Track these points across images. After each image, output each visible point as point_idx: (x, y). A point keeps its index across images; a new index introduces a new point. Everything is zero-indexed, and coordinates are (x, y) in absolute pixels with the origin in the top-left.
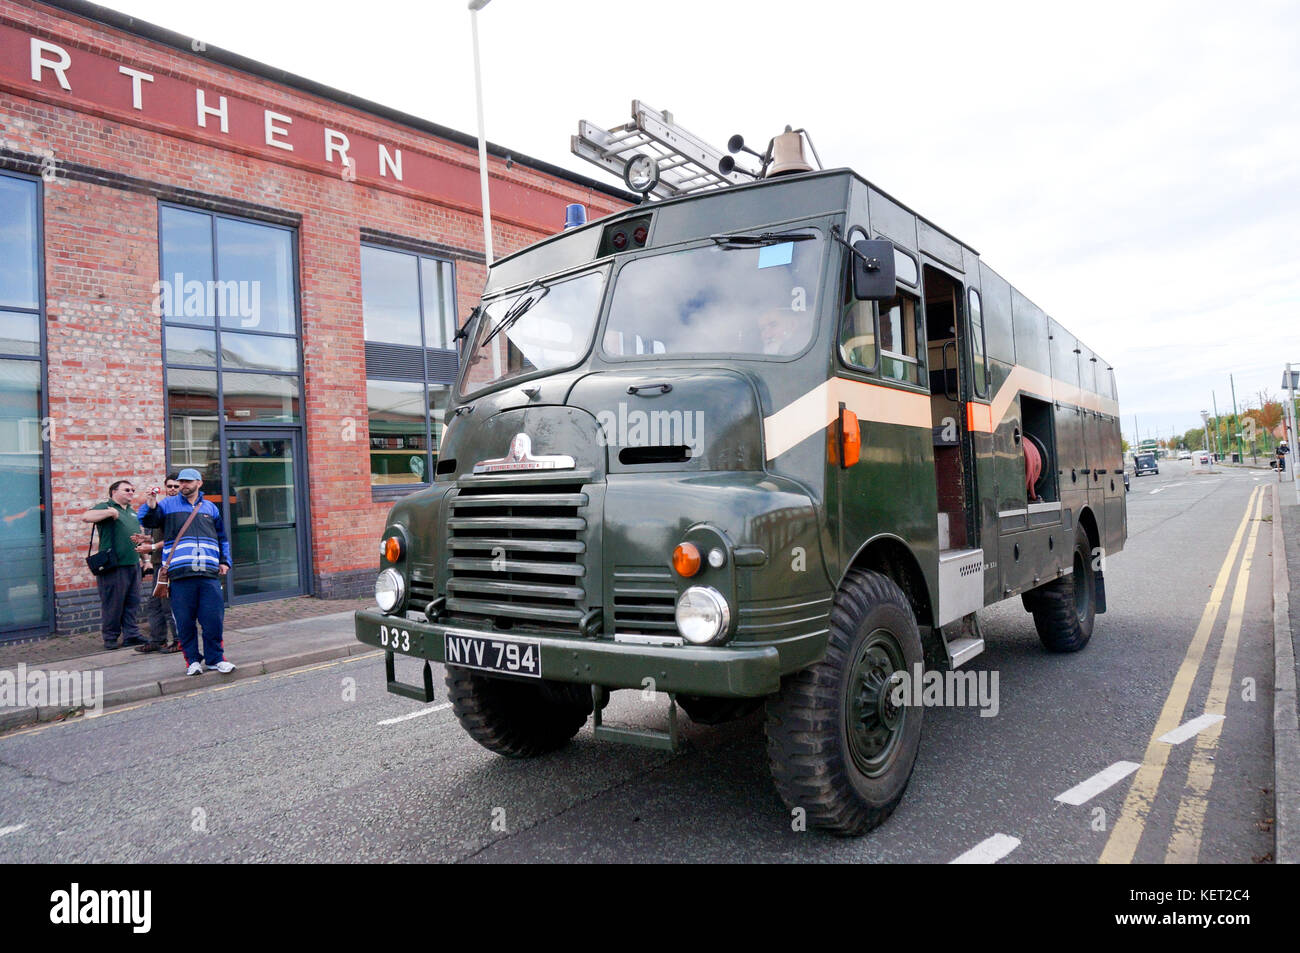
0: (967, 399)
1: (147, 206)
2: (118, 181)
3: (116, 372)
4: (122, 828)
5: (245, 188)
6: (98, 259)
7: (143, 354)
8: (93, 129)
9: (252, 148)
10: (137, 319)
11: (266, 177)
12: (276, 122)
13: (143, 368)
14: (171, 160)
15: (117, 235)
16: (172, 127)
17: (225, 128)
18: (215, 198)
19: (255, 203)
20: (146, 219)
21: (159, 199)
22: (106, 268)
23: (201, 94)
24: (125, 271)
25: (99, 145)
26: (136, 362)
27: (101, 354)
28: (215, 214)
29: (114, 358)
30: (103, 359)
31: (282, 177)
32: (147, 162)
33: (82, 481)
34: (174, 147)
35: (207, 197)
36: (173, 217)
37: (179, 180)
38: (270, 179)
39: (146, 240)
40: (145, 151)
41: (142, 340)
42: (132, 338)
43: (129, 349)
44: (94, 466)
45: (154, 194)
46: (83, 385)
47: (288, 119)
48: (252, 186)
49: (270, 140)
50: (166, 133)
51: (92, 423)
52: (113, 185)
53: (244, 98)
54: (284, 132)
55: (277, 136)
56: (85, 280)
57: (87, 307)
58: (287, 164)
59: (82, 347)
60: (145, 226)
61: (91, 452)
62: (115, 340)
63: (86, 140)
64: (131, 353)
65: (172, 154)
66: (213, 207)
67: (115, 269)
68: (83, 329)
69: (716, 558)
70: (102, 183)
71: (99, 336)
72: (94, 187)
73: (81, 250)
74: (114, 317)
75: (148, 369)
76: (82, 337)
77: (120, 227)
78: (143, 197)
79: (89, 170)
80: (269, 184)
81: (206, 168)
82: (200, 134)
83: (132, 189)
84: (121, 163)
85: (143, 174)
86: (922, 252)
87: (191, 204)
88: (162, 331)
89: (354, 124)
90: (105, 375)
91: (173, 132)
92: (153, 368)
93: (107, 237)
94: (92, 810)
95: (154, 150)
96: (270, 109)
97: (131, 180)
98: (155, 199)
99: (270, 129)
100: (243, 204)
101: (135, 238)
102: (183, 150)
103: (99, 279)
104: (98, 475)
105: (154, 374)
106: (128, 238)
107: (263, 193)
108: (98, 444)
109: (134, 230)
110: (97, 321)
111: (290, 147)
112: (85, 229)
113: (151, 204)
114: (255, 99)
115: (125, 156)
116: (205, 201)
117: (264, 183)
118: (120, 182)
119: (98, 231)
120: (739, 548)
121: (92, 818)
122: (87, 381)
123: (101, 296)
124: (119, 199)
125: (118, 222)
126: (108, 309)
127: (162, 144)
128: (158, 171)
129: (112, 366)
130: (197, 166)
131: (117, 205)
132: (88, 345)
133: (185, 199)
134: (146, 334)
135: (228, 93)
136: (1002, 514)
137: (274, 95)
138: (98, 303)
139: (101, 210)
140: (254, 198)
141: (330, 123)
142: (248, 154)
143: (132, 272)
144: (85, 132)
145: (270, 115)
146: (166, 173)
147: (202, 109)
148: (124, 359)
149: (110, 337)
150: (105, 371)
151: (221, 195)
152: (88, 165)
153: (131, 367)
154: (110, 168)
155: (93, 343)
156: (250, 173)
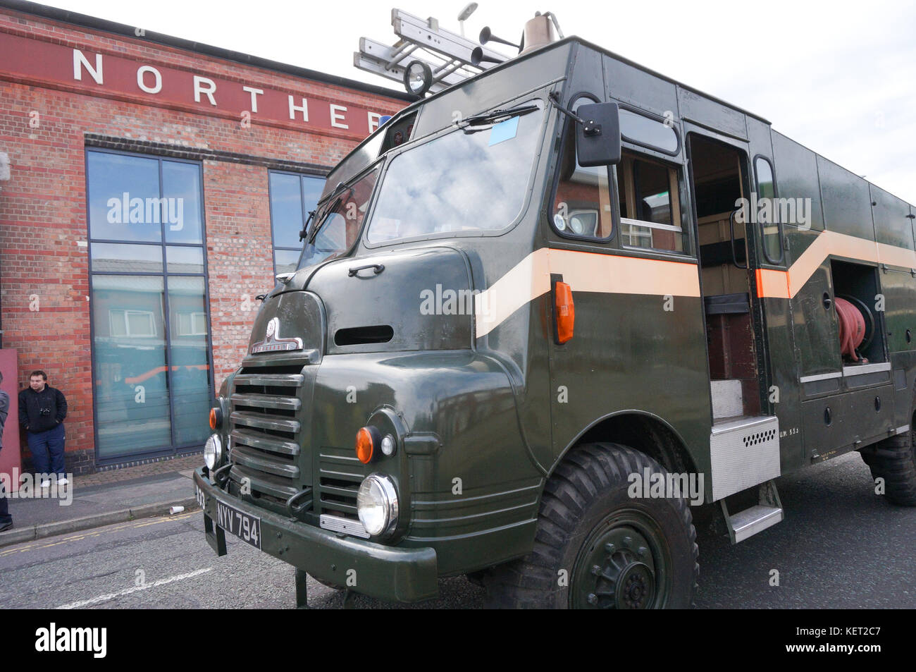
0: (755, 266)
1: (262, 173)
2: (244, 159)
3: (247, 281)
4: (267, 575)
5: (320, 156)
6: (234, 210)
7: (262, 268)
8: (229, 128)
9: (325, 130)
10: (258, 246)
11: (333, 148)
12: (337, 111)
13: (262, 278)
14: (275, 143)
15: (245, 194)
16: (274, 121)
17: (306, 119)
18: (301, 164)
19: (326, 165)
20: (261, 182)
21: (268, 168)
22: (239, 215)
23: (291, 98)
24: (250, 216)
25: (233, 138)
26: (259, 274)
27: (238, 270)
28: (302, 175)
29: (246, 272)
30: (239, 273)
31: (342, 147)
32: (260, 145)
33: (230, 351)
34: (276, 134)
35: (297, 164)
36: (277, 178)
37: (280, 155)
38: (334, 149)
39: (261, 195)
40: (259, 138)
41: (262, 259)
42: (256, 259)
43: (254, 266)
44: (236, 342)
45: (265, 165)
46: (228, 290)
47: (345, 109)
48: (324, 154)
49: (334, 124)
50: (271, 126)
51: (234, 314)
52: (242, 162)
53: (317, 98)
54: (342, 117)
55: (338, 120)
56: (227, 223)
57: (230, 240)
58: (345, 138)
59: (228, 266)
60: (261, 186)
61: (235, 332)
62: (246, 260)
63: (226, 135)
64: (256, 268)
65: (275, 138)
66: (301, 170)
67: (244, 215)
68: (227, 254)
69: (387, 446)
70: (236, 162)
71: (236, 259)
72: (231, 165)
73: (225, 205)
74: (245, 246)
75: (266, 278)
76: (227, 260)
77: (247, 188)
78: (259, 167)
79: (228, 154)
80: (334, 152)
81: (296, 146)
82: (291, 124)
83: (253, 164)
84: (247, 148)
85: (258, 153)
86: (685, 120)
87: (288, 170)
88: (273, 253)
89: (386, 107)
90: (241, 283)
91: (276, 124)
92: (269, 277)
93: (239, 195)
94: (248, 562)
95: (264, 137)
96: (333, 103)
97: (253, 158)
98: (266, 168)
99: (334, 116)
100: (319, 167)
101: (256, 195)
102: (281, 135)
103: (235, 222)
104: (239, 347)
105: (269, 281)
106: (251, 195)
107: (331, 158)
108: (238, 327)
109: (254, 189)
110: (235, 249)
111: (346, 127)
112: (228, 191)
113: (264, 172)
114: (324, 97)
115: (248, 143)
116: (296, 167)
117: (331, 152)
118: (246, 160)
119: (233, 192)
120: (411, 435)
121: (249, 567)
122: (231, 288)
123: (237, 233)
124: (246, 171)
125: (245, 185)
126: (241, 241)
127: (269, 132)
128: (267, 150)
129: (245, 277)
130: (290, 145)
131: (244, 174)
132: (231, 264)
133: (283, 166)
134: (263, 256)
135: (307, 96)
136: (804, 380)
137: (335, 94)
138: (235, 238)
139: (235, 178)
140: (325, 162)
141: (371, 108)
142: (321, 134)
143: (254, 216)
144: (225, 130)
145: (333, 107)
146: (272, 151)
147: (292, 108)
148: (252, 272)
149: (243, 259)
150: (241, 280)
151: (305, 162)
152: (228, 151)
153: (256, 277)
154: (239, 152)
155: (233, 263)
156: (322, 146)
